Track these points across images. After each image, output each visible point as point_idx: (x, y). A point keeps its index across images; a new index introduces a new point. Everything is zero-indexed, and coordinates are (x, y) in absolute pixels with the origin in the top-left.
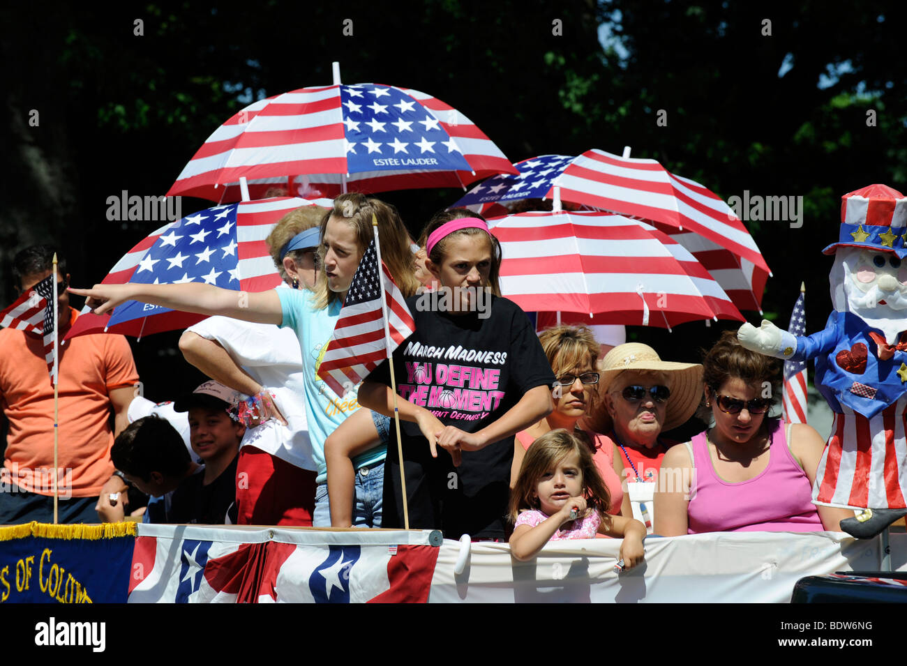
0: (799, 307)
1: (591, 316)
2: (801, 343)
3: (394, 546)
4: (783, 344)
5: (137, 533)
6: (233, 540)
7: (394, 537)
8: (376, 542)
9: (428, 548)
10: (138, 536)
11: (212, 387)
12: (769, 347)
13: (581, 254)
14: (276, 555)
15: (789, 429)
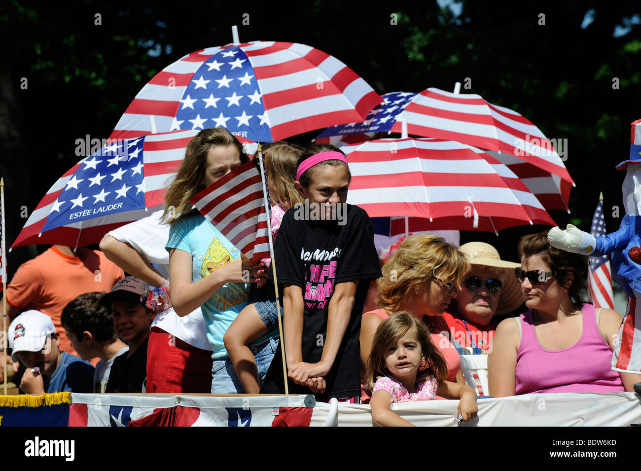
0: (599, 212)
1: (431, 220)
2: (599, 242)
3: (277, 408)
4: (584, 243)
5: (72, 401)
6: (149, 405)
7: (276, 401)
8: (262, 405)
9: (303, 410)
10: (72, 404)
11: (129, 284)
12: (573, 246)
13: (424, 171)
14: (183, 416)
15: (599, 312)
